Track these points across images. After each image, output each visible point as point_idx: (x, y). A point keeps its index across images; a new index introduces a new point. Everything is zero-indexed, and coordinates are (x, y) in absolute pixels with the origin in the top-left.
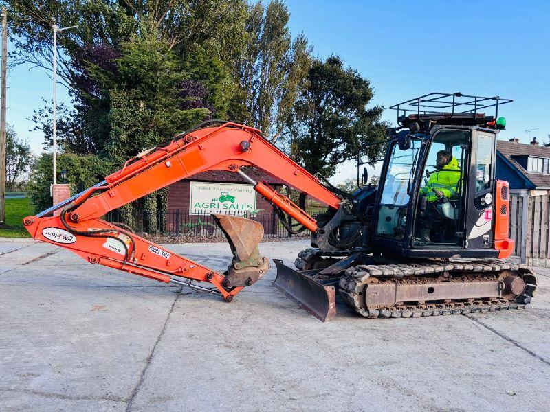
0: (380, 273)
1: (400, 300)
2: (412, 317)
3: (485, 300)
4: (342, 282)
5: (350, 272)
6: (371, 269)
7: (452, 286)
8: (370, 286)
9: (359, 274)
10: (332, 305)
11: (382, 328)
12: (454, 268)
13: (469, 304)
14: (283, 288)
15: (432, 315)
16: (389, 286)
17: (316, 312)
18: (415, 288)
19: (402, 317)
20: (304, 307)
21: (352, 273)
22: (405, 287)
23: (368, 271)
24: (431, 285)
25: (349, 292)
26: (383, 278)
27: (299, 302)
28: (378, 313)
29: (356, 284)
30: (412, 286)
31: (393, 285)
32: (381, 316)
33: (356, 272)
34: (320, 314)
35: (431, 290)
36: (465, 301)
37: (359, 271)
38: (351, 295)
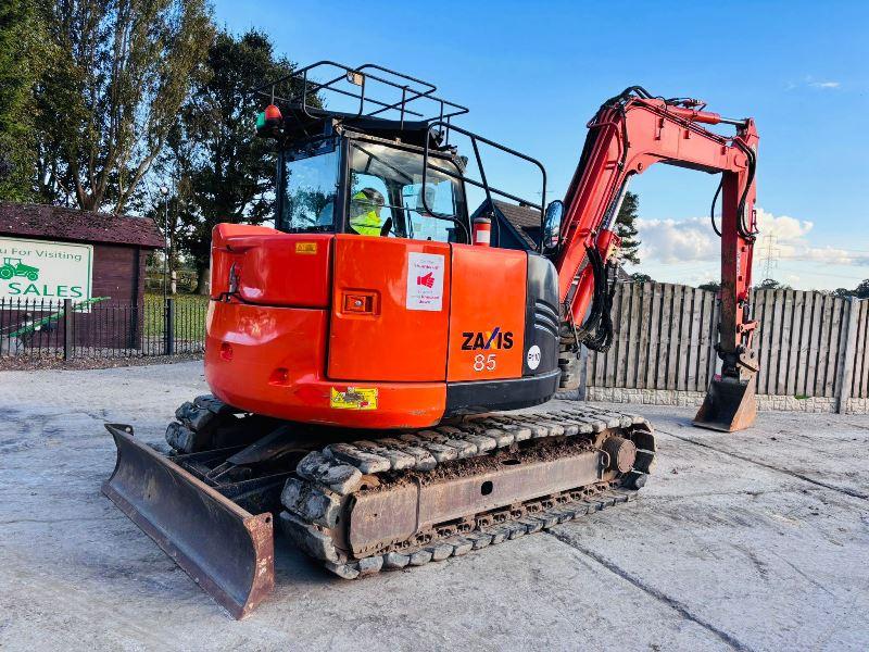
0: (385, 465)
1: (425, 524)
2: (452, 556)
3: (575, 492)
4: (290, 494)
5: (309, 468)
6: (362, 455)
7: (524, 474)
8: (361, 500)
9: (335, 472)
10: (263, 566)
11: (397, 611)
12: (533, 435)
13: (550, 503)
14: (130, 500)
15: (492, 544)
16: (405, 492)
17: (219, 580)
18: (457, 488)
19: (432, 560)
20: (182, 563)
21: (315, 471)
22: (436, 490)
23: (356, 463)
24: (487, 477)
25: (309, 522)
26: (389, 477)
27: (173, 547)
28: (379, 562)
29: (328, 502)
30: (452, 484)
31: (412, 488)
32: (387, 568)
33: (325, 467)
34: (229, 589)
35: (487, 488)
36: (544, 500)
37: (334, 464)
38: (312, 529)
